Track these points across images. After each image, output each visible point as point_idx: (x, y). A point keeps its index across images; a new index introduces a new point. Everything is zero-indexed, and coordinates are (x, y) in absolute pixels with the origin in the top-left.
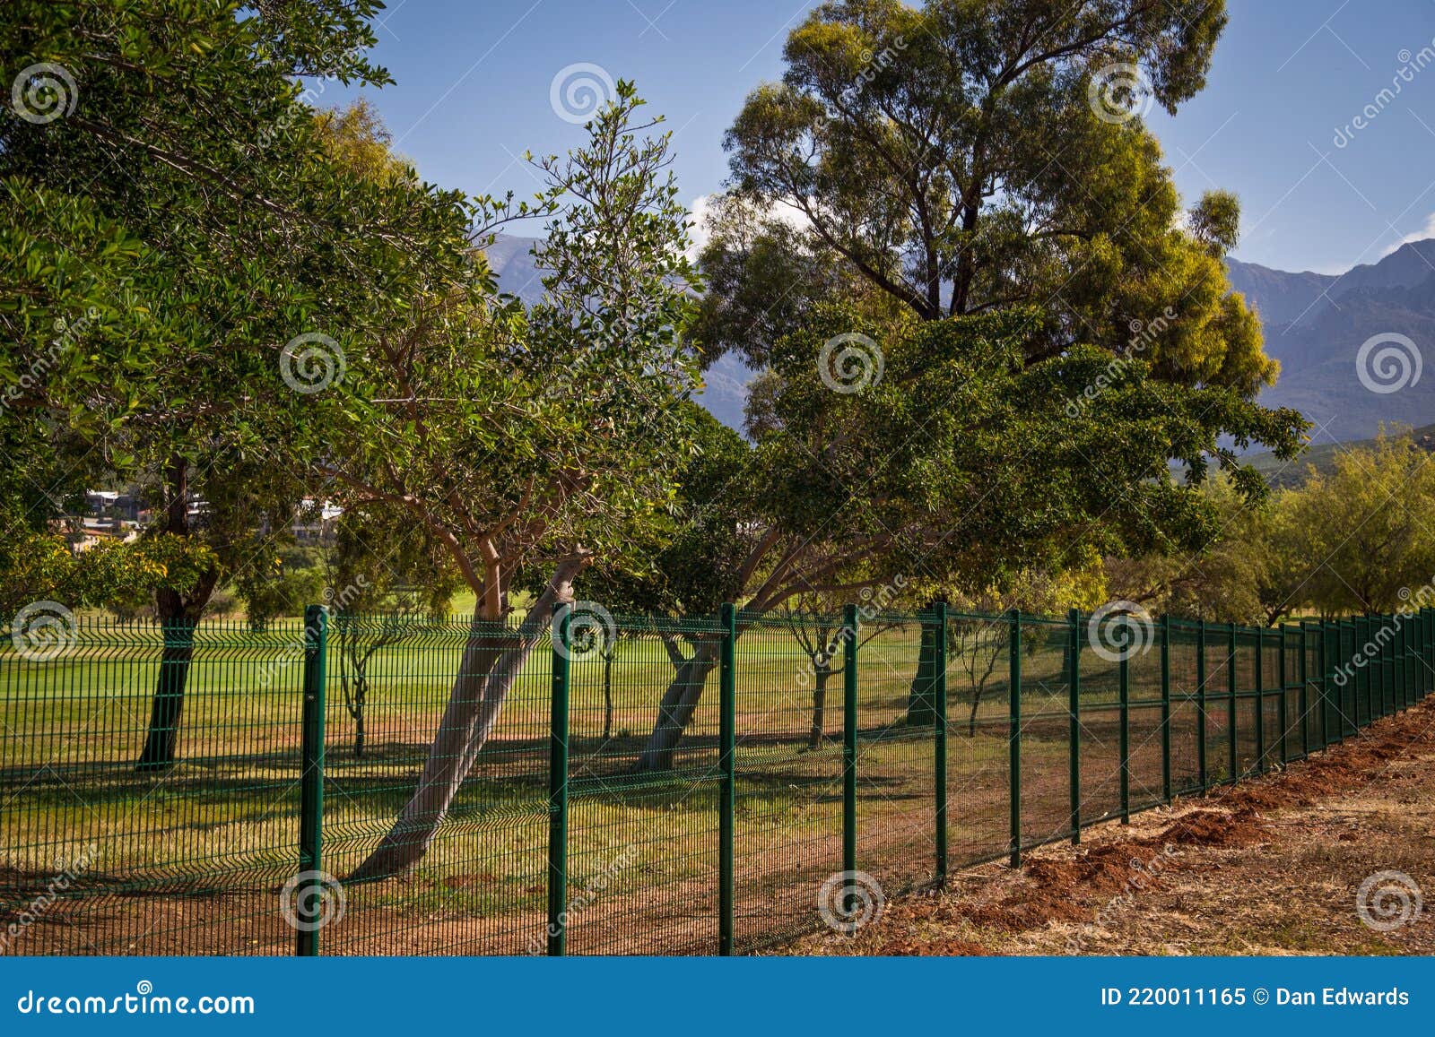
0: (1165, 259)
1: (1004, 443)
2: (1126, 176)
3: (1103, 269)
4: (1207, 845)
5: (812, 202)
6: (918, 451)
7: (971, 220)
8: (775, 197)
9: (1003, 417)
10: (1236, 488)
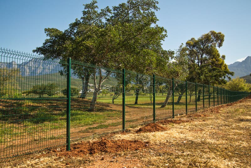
0: (219, 60)
2: (216, 53)
3: (214, 61)
7: (202, 58)
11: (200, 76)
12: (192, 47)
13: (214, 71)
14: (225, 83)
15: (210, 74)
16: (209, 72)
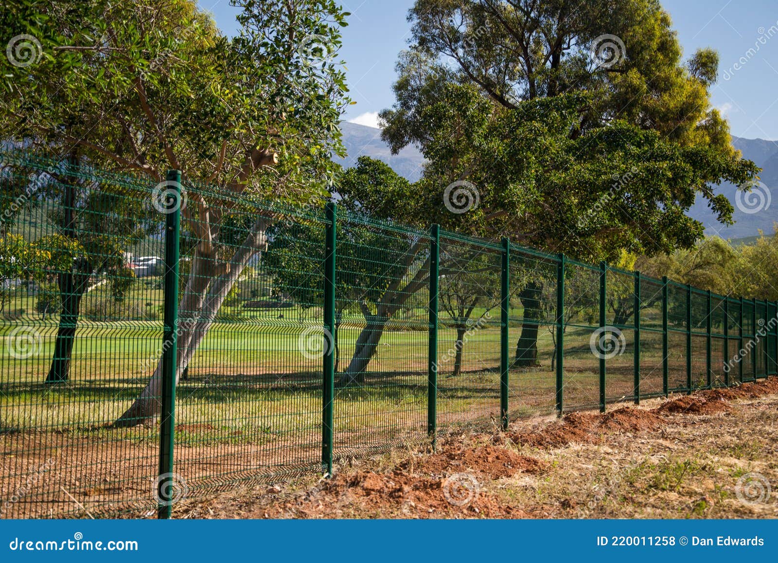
0: (672, 85)
1: (567, 178)
2: (649, 34)
3: (635, 90)
4: (688, 413)
5: (461, 52)
6: (511, 178)
7: (555, 63)
8: (438, 49)
9: (567, 163)
10: (713, 208)
11: (502, 185)
14: (686, 236)
15: (582, 170)
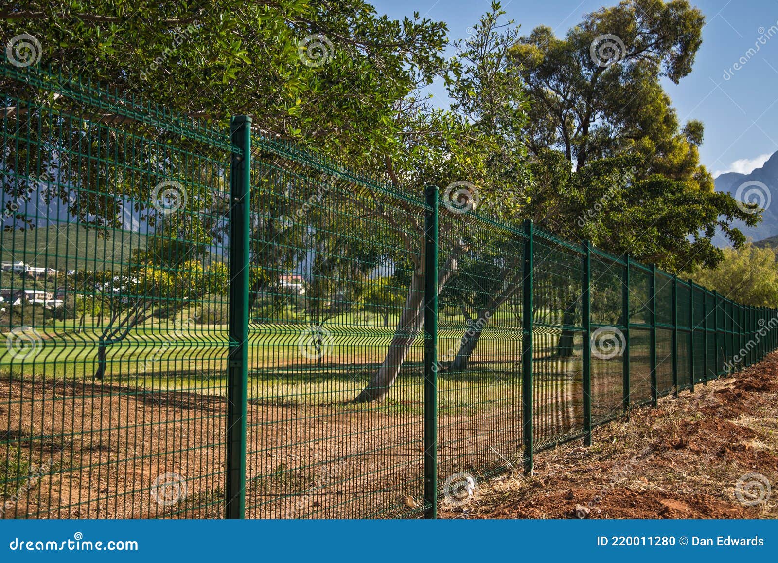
0: (674, 147)
2: (658, 111)
3: (647, 151)
7: (585, 133)
10: (730, 239)
12: (538, 76)
13: (653, 197)
14: (712, 259)
16: (631, 203)
